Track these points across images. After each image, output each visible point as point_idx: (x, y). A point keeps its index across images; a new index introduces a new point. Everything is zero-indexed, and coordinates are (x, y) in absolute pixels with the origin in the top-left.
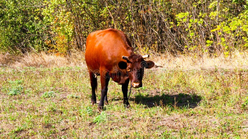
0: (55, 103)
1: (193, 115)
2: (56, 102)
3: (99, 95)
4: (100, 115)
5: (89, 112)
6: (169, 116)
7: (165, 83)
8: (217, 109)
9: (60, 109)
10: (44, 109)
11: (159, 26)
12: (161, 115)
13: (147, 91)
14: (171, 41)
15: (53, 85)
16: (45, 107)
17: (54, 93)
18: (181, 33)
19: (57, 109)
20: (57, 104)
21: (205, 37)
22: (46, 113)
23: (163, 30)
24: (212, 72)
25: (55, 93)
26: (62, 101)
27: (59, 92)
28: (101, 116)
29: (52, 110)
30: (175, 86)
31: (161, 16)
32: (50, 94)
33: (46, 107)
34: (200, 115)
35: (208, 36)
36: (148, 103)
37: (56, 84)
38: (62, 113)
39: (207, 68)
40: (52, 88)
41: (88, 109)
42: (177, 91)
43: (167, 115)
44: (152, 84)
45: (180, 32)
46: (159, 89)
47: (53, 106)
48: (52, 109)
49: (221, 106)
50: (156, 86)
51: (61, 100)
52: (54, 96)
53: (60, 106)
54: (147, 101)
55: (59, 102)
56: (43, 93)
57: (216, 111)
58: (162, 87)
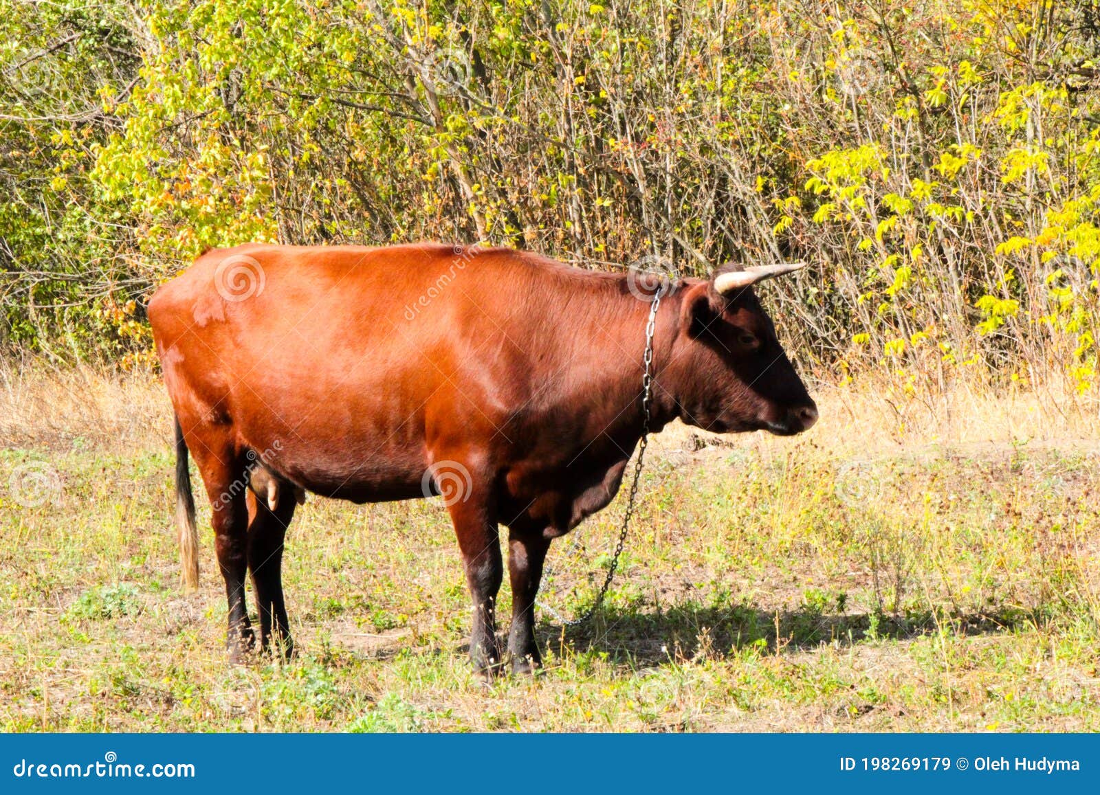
0: (141, 650)
1: (871, 708)
2: (145, 645)
3: (377, 604)
4: (375, 713)
5: (320, 698)
6: (742, 713)
7: (737, 536)
8: (1005, 675)
9: (164, 683)
10: (78, 682)
11: (714, 224)
12: (699, 709)
13: (636, 578)
14: (778, 302)
15: (133, 549)
16: (82, 670)
17: (135, 591)
18: (835, 261)
19: (147, 682)
20: (150, 654)
21: (960, 283)
22: (87, 706)
23: (739, 244)
24: (995, 474)
25: (142, 590)
26: (178, 639)
27: (163, 588)
28: (379, 718)
29: (120, 689)
30: (787, 553)
31: (725, 169)
32: (113, 596)
33: (88, 672)
34: (911, 712)
35: (977, 274)
36: (636, 641)
37: (148, 541)
38: (169, 701)
39: (972, 451)
40: (126, 565)
41: (311, 681)
42: (795, 579)
43: (733, 709)
44: (664, 537)
45: (830, 252)
46: (701, 565)
47: (123, 665)
48: (118, 682)
49: (1024, 662)
50: (685, 550)
51: (170, 633)
52: (135, 611)
53: (165, 665)
54: (633, 631)
55: (162, 641)
56: (78, 592)
57: (996, 688)
58: (715, 558)
